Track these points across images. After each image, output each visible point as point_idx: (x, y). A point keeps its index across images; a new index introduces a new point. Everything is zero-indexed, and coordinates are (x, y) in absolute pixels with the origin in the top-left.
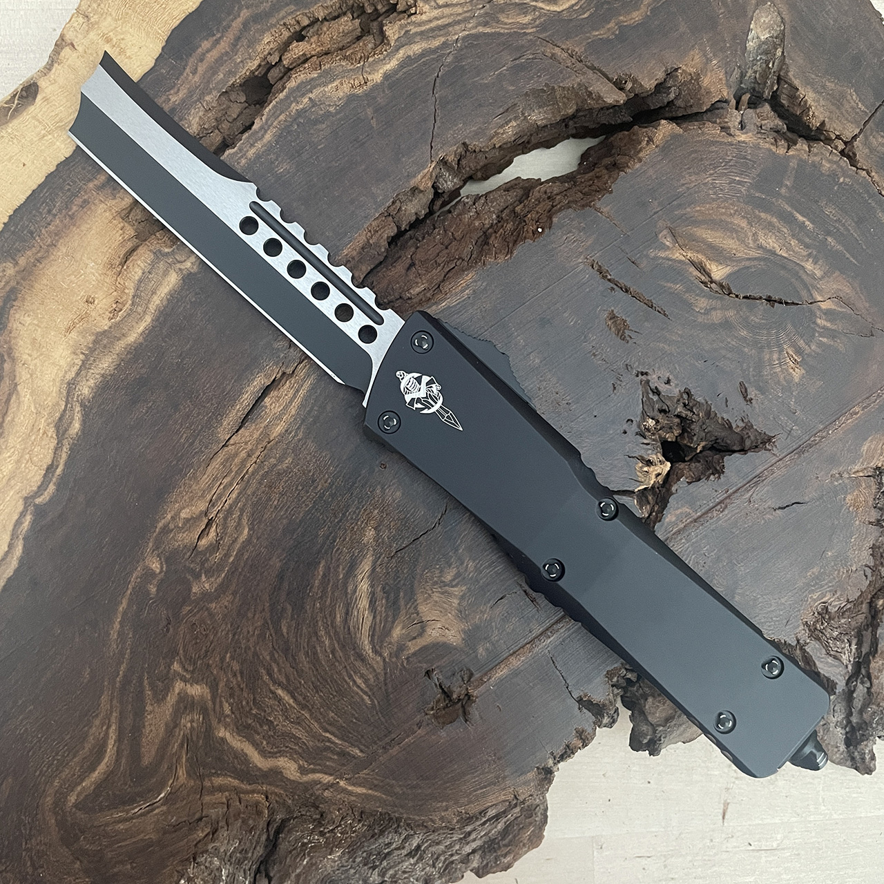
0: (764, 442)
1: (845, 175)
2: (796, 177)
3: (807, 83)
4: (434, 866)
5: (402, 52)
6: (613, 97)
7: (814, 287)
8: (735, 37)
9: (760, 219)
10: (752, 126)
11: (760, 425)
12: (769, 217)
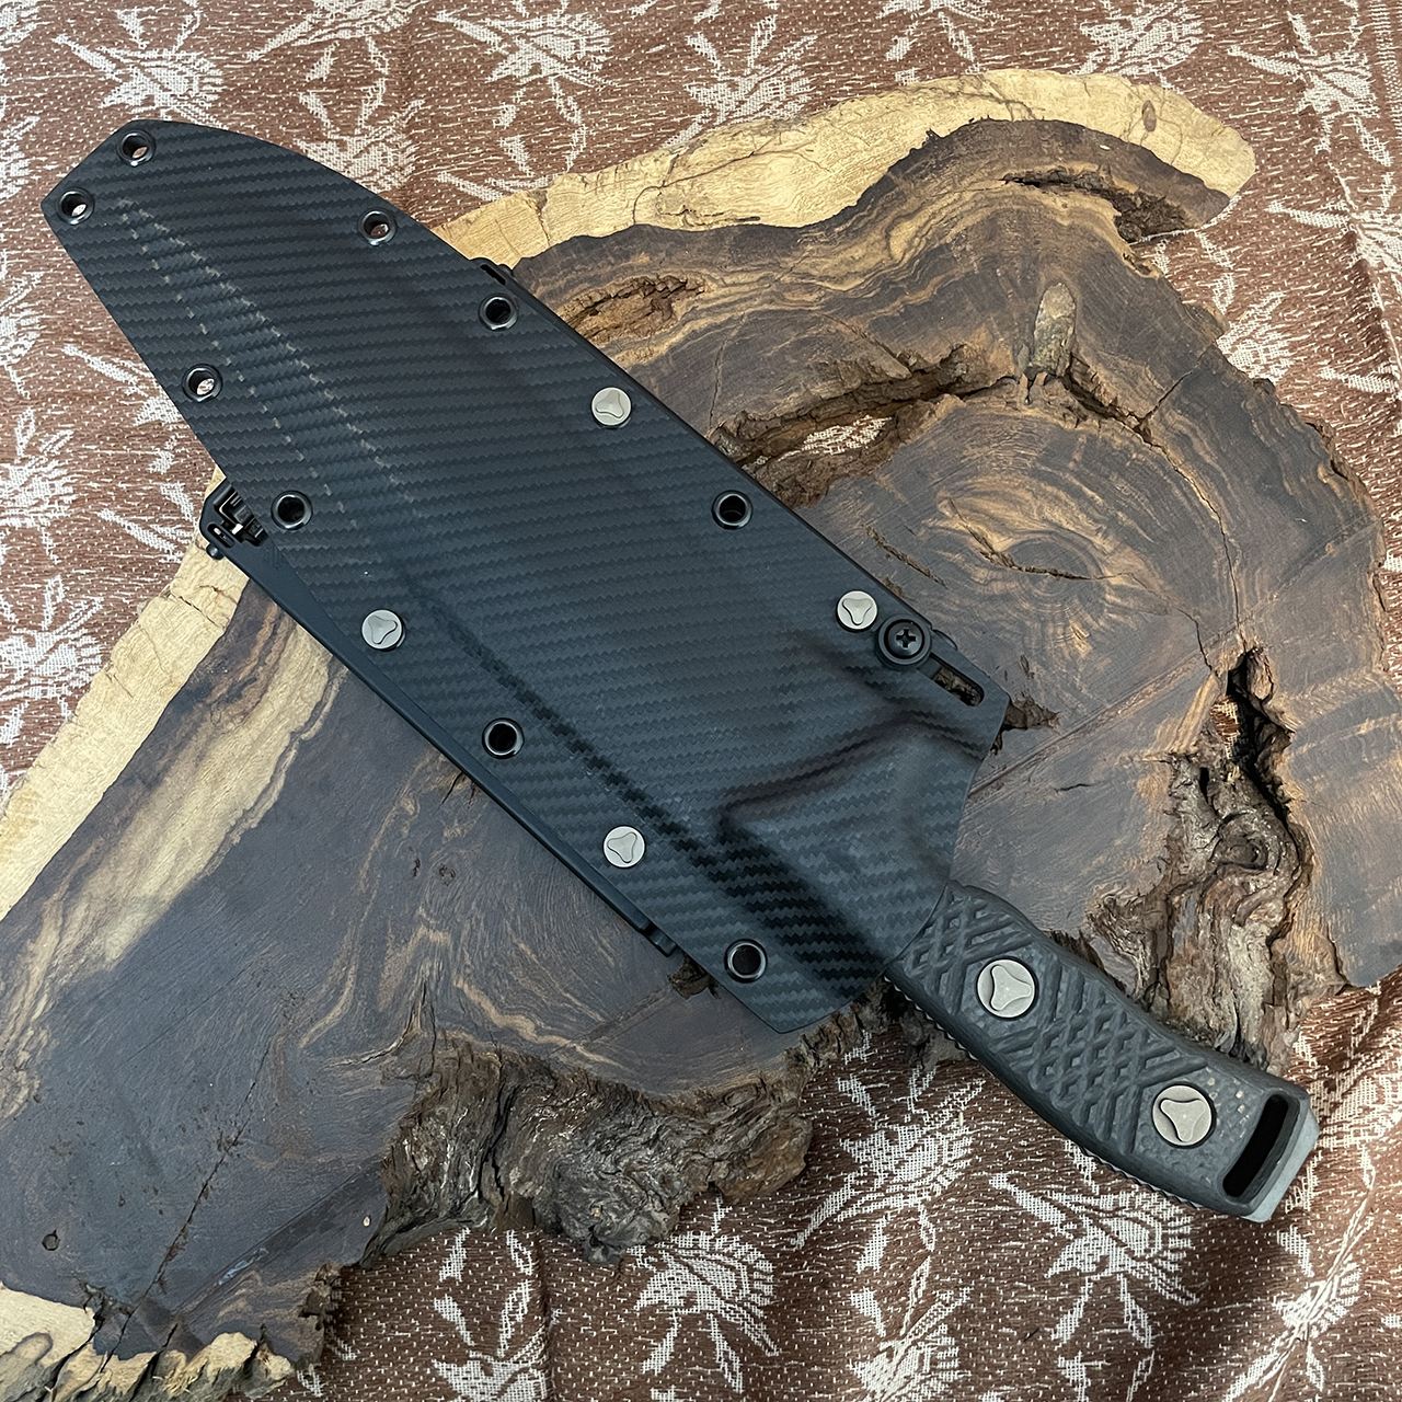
0: (1048, 718)
1: (1138, 450)
2: (1085, 452)
3: (1099, 360)
4: (673, 1164)
5: (688, 326)
6: (895, 371)
7: (1103, 562)
8: (1023, 316)
9: (1045, 494)
10: (1039, 402)
11: (1041, 701)
12: (1055, 491)
